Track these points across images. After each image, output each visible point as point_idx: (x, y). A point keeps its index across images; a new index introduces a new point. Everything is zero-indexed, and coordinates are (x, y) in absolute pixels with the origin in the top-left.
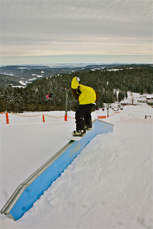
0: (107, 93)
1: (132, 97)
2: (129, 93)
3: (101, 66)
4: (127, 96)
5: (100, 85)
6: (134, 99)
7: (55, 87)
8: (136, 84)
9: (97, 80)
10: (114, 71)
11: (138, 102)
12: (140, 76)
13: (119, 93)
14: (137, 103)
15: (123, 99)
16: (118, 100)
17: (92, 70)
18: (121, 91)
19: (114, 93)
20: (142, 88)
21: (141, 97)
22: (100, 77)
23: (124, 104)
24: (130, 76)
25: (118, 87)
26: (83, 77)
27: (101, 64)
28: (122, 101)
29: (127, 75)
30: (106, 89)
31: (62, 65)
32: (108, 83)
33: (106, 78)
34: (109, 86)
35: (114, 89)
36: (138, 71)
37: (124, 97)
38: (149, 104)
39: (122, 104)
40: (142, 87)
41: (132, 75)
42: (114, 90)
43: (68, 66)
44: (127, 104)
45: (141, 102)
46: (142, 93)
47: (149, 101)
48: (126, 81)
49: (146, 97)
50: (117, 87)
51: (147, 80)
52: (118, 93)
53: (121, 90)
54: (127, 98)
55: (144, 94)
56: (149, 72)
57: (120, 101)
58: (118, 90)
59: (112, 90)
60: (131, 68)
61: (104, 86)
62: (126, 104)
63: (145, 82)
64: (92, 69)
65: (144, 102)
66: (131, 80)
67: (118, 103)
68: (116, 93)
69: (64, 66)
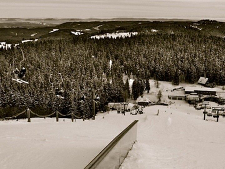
0: (111, 82)
1: (158, 90)
2: (152, 82)
3: (92, 25)
4: (148, 88)
5: (95, 67)
6: (163, 93)
7: (6, 72)
8: (165, 64)
9: (90, 57)
10: (121, 38)
11: (170, 98)
12: (172, 48)
13: (134, 83)
14: (167, 101)
15: (141, 94)
16: (133, 96)
17: (73, 33)
18: (136, 78)
19: (125, 82)
20: (176, 73)
21: (175, 89)
22: (94, 50)
23: (145, 104)
24: (154, 48)
25: (131, 71)
26: (60, 52)
27: (91, 19)
28: (140, 97)
29: (148, 47)
30: (108, 75)
31: (9, 22)
32: (111, 62)
33: (107, 53)
34: (115, 69)
35: (124, 74)
36: (167, 38)
37: (143, 90)
38: (190, 102)
39: (140, 104)
40: (177, 70)
41: (157, 46)
42: (125, 77)
43: (21, 23)
44: (150, 102)
45: (174, 98)
46: (176, 83)
47: (191, 97)
48: (147, 58)
49: (184, 90)
50: (129, 70)
51: (186, 57)
52: (131, 82)
53: (138, 75)
54: (148, 92)
55: (180, 84)
56: (189, 41)
57: (136, 97)
58: (132, 76)
59: (119, 77)
60: (154, 31)
61: (105, 68)
62: (147, 103)
63: (182, 61)
64: (75, 31)
65: (180, 99)
66: (156, 57)
67: (133, 101)
68: (127, 83)
69: (12, 25)
